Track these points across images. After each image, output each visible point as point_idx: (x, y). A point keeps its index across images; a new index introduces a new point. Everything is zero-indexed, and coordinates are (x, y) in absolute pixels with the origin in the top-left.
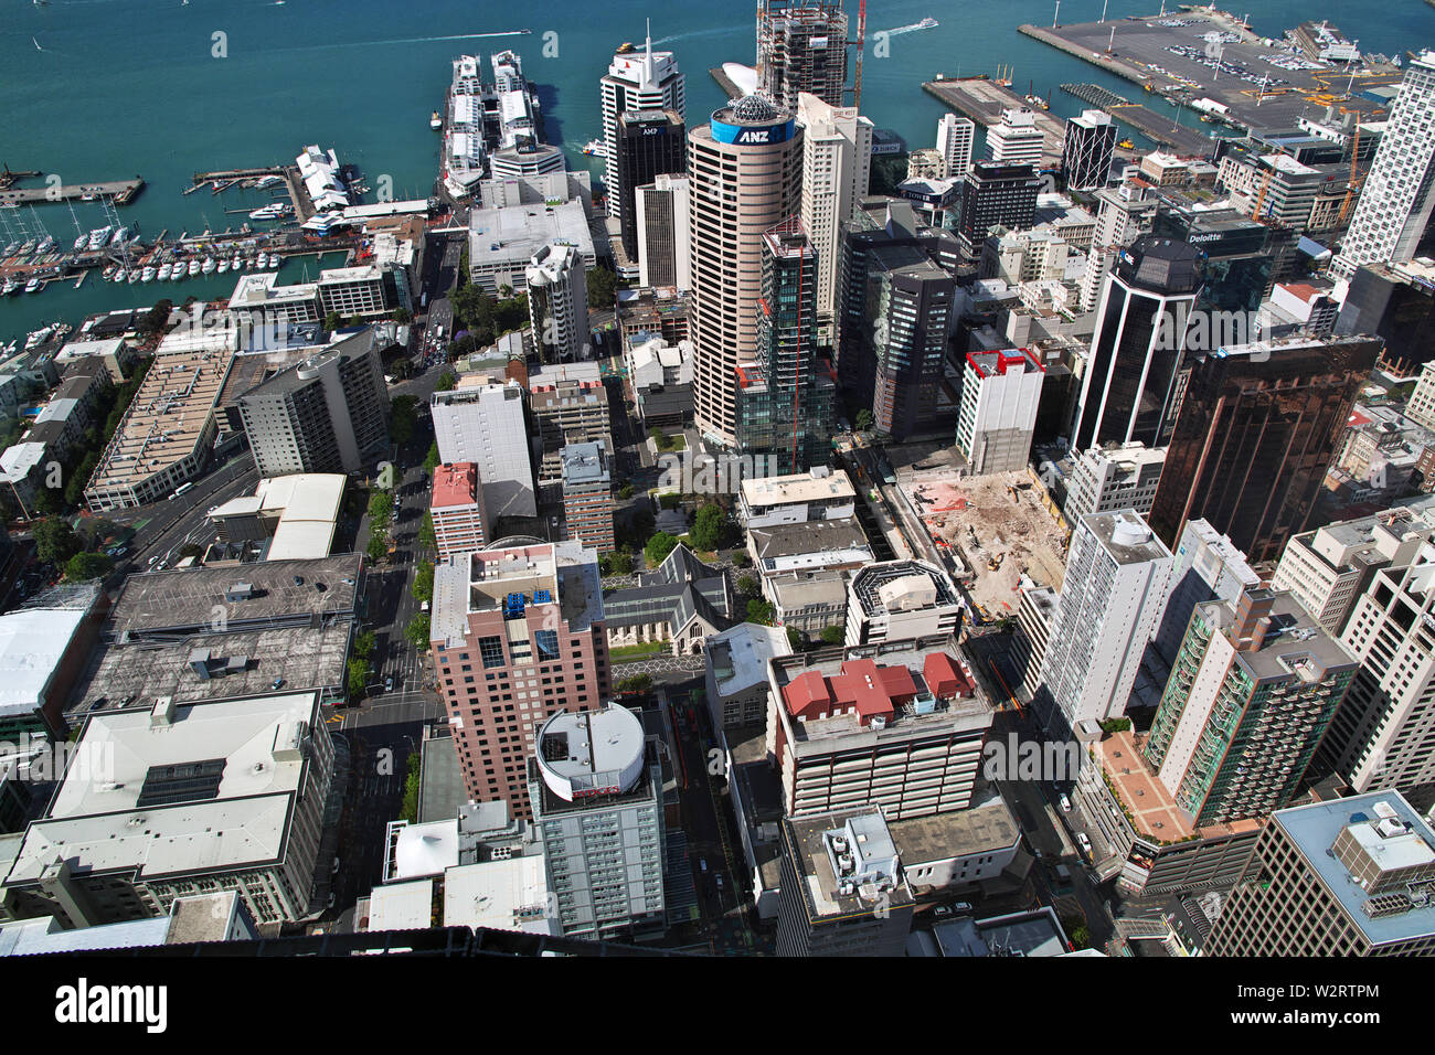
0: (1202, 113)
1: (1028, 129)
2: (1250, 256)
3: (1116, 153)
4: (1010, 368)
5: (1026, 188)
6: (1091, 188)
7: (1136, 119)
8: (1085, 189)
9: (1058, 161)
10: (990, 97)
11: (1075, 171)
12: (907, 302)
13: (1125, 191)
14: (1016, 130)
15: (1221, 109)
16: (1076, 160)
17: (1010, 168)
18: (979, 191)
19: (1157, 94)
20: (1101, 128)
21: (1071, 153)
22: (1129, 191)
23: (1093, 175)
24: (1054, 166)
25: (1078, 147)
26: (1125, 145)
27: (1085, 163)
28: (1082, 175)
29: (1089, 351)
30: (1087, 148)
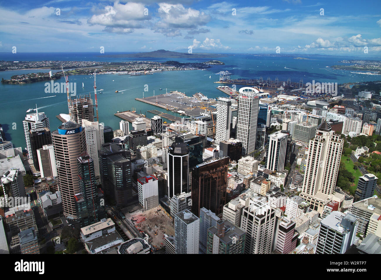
0: (180, 113)
1: (142, 122)
2: (198, 143)
3: (163, 125)
4: (149, 181)
5: (144, 136)
6: (159, 134)
7: (166, 116)
8: (158, 134)
9: (150, 128)
10: (131, 115)
11: (155, 130)
12: (119, 169)
13: (167, 133)
14: (139, 122)
15: (184, 112)
16: (154, 128)
17: (139, 131)
18: (133, 138)
19: (169, 110)
20: (159, 119)
21: (153, 126)
22: (168, 133)
23: (159, 130)
24: (150, 129)
25: (154, 124)
26: (165, 122)
27: (157, 128)
28: (157, 131)
29: (167, 172)
30: (156, 124)
